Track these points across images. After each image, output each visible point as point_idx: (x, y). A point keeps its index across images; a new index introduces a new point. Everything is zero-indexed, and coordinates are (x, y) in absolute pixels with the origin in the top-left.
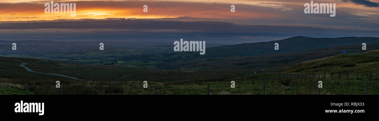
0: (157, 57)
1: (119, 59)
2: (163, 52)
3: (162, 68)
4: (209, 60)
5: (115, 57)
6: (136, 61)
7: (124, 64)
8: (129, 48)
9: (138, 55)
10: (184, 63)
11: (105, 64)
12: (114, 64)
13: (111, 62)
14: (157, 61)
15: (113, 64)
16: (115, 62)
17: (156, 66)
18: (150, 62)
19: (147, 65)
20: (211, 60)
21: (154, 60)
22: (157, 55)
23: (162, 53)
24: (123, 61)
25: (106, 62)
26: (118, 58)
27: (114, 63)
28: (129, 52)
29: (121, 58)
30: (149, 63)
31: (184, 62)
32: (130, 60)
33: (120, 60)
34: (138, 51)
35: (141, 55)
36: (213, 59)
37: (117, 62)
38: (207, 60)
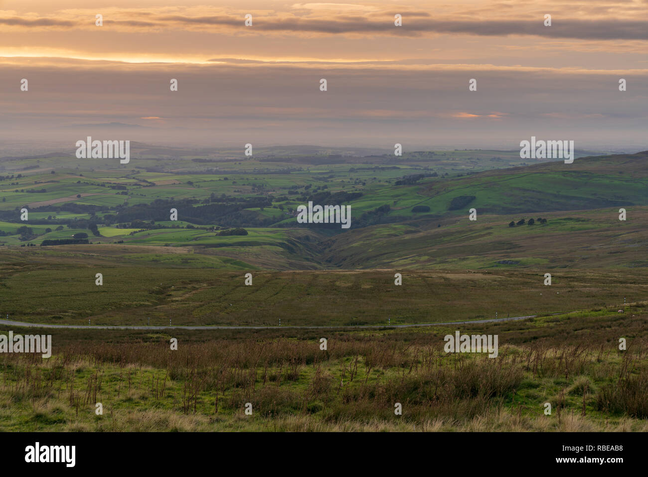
0: (281, 207)
1: (107, 217)
2: (307, 188)
3: (307, 259)
4: (521, 223)
5: (84, 209)
6: (188, 227)
7: (136, 242)
8: (149, 170)
9: (196, 202)
10: (407, 237)
11: (46, 243)
12: (86, 242)
13: (69, 233)
14: (280, 226)
15: (80, 239)
16: (90, 234)
17: (281, 249)
18: (254, 233)
19: (242, 244)
20: (531, 222)
21: (265, 223)
22: (278, 200)
23: (303, 190)
24: (125, 227)
25: (49, 230)
26: (99, 214)
27: (85, 235)
28: (153, 185)
29: (112, 213)
30: (244, 233)
31: (407, 232)
32: (157, 223)
33: (109, 221)
34: (190, 183)
35: (206, 201)
36: (543, 221)
37: (97, 233)
38: (512, 225)
